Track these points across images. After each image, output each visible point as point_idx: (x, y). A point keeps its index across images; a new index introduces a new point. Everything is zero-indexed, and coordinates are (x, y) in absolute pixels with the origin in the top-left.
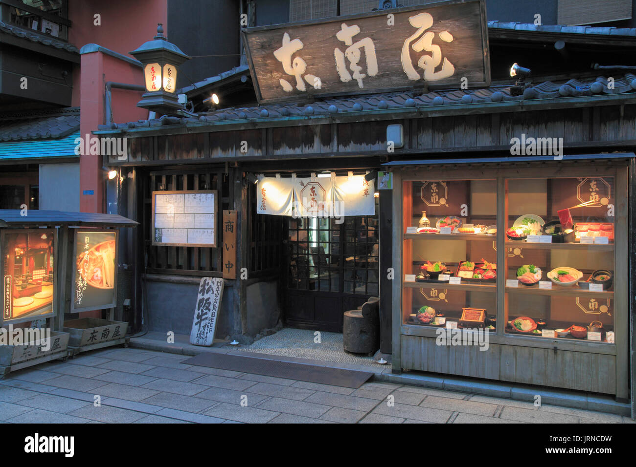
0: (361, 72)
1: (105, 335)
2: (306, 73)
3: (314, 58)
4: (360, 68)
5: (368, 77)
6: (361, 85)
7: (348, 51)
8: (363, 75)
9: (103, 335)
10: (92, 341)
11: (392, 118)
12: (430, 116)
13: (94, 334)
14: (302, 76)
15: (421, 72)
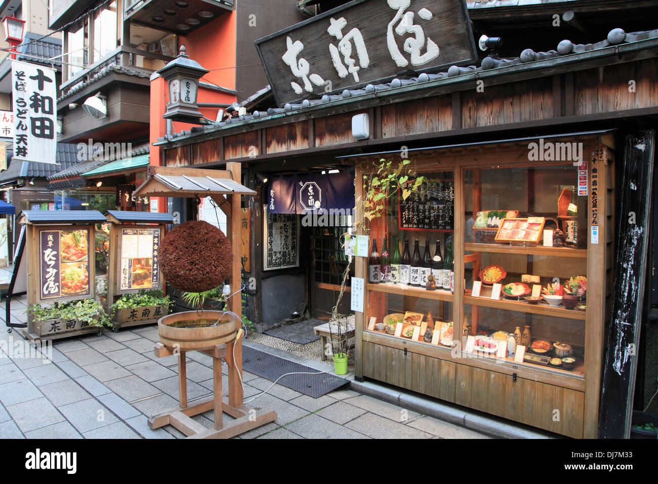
0: (355, 65)
1: (146, 314)
2: (310, 73)
3: (314, 57)
4: (353, 61)
5: (361, 69)
6: (357, 79)
7: (340, 44)
8: (357, 68)
9: (144, 314)
10: (133, 318)
11: (357, 108)
12: (391, 102)
13: (135, 313)
14: (308, 76)
15: (407, 56)
